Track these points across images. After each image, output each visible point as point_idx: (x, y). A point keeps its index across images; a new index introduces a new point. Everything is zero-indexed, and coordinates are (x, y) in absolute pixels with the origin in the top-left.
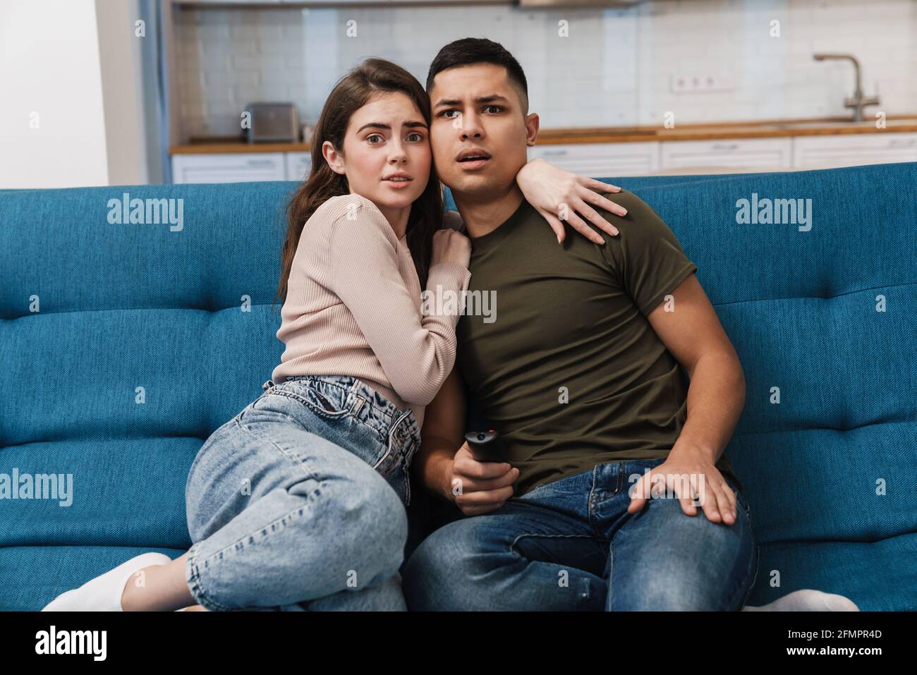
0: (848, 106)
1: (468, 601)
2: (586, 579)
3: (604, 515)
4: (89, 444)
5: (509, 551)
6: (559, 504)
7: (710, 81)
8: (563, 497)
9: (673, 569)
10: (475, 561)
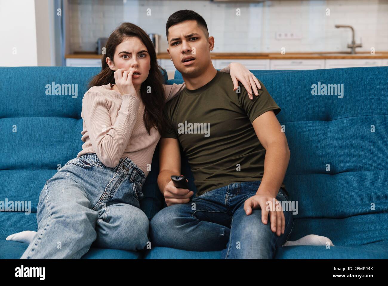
0: (349, 47)
1: (175, 236)
2: (223, 229)
3: (231, 203)
4: (25, 171)
5: (192, 216)
6: (214, 199)
7: (292, 35)
8: (215, 196)
9: (255, 223)
10: (178, 220)
